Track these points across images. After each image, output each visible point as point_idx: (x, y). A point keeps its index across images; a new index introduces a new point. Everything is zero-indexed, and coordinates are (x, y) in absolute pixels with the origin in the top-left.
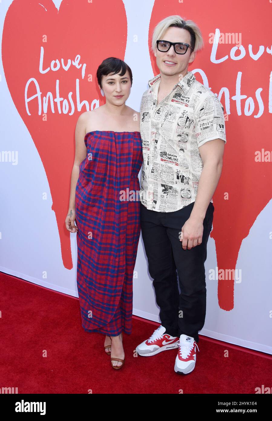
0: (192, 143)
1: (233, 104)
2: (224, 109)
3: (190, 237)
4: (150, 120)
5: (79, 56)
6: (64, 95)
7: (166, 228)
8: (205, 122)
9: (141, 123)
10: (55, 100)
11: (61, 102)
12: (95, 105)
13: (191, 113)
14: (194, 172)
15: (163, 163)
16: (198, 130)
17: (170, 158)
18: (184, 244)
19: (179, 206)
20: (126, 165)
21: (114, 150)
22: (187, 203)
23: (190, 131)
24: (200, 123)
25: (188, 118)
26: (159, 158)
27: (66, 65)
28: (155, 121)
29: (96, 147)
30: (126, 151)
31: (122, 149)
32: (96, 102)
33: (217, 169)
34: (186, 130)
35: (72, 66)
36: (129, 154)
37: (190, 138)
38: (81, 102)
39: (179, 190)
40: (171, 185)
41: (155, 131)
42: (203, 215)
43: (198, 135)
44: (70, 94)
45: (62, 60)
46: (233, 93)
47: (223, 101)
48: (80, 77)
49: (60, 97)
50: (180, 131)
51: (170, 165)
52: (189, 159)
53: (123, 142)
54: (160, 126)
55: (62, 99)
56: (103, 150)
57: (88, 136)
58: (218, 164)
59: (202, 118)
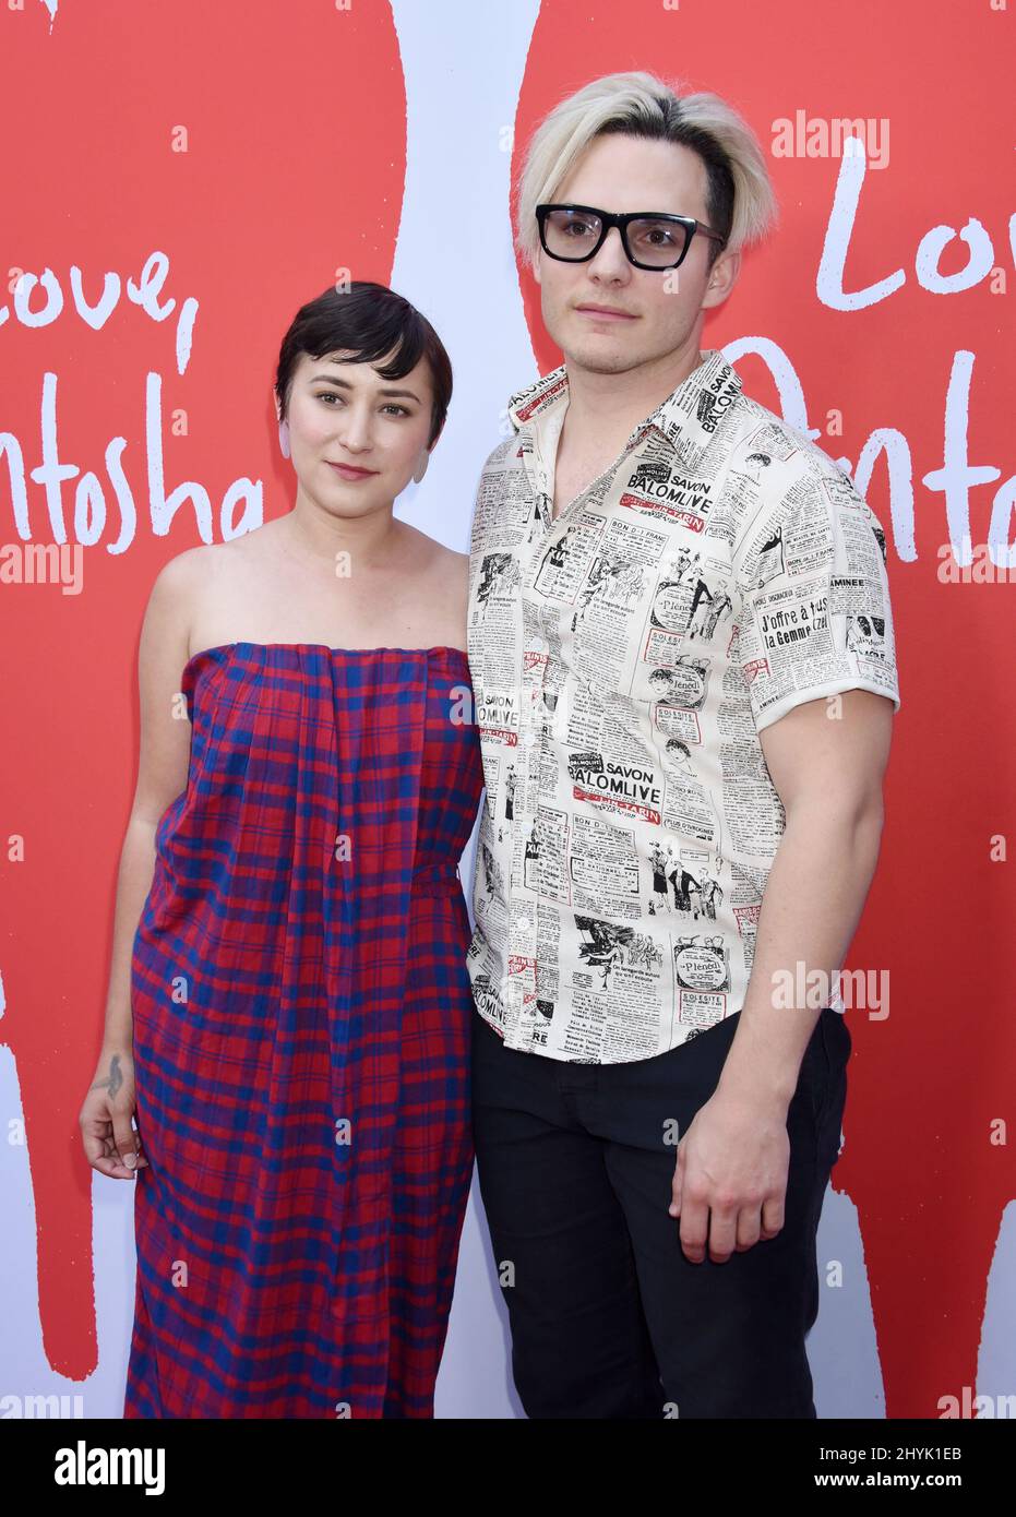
0: (726, 710)
1: (930, 508)
2: (884, 538)
3: (722, 1194)
4: (516, 593)
5: (160, 258)
6: (82, 451)
7: (603, 1142)
8: (786, 606)
9: (474, 605)
10: (38, 475)
11: (69, 488)
12: (240, 507)
13: (719, 565)
14: (738, 858)
15: (584, 809)
16: (756, 645)
17: (619, 787)
18: (691, 1229)
19: (668, 1031)
20: (391, 817)
21: (325, 739)
22: (709, 1016)
23: (714, 652)
24: (762, 611)
25: (702, 587)
26: (566, 784)
27: (93, 301)
28: (540, 600)
29: (234, 725)
30: (389, 746)
31: (368, 734)
32: (248, 490)
33: (852, 840)
34: (695, 649)
35: (127, 310)
36: (401, 760)
37: (714, 688)
38: (168, 492)
39: (667, 951)
40: (624, 923)
41: (541, 647)
42: (785, 1079)
43: (754, 668)
44: (116, 447)
45: (76, 274)
46: (928, 455)
47: (878, 497)
48: (166, 366)
49: (63, 460)
50: (665, 653)
51: (619, 820)
52: (715, 791)
53: (371, 703)
54: (564, 626)
55: (72, 471)
56: (269, 742)
57: (200, 670)
58: (858, 816)
59: (773, 588)
